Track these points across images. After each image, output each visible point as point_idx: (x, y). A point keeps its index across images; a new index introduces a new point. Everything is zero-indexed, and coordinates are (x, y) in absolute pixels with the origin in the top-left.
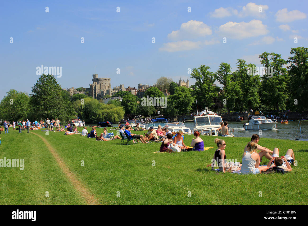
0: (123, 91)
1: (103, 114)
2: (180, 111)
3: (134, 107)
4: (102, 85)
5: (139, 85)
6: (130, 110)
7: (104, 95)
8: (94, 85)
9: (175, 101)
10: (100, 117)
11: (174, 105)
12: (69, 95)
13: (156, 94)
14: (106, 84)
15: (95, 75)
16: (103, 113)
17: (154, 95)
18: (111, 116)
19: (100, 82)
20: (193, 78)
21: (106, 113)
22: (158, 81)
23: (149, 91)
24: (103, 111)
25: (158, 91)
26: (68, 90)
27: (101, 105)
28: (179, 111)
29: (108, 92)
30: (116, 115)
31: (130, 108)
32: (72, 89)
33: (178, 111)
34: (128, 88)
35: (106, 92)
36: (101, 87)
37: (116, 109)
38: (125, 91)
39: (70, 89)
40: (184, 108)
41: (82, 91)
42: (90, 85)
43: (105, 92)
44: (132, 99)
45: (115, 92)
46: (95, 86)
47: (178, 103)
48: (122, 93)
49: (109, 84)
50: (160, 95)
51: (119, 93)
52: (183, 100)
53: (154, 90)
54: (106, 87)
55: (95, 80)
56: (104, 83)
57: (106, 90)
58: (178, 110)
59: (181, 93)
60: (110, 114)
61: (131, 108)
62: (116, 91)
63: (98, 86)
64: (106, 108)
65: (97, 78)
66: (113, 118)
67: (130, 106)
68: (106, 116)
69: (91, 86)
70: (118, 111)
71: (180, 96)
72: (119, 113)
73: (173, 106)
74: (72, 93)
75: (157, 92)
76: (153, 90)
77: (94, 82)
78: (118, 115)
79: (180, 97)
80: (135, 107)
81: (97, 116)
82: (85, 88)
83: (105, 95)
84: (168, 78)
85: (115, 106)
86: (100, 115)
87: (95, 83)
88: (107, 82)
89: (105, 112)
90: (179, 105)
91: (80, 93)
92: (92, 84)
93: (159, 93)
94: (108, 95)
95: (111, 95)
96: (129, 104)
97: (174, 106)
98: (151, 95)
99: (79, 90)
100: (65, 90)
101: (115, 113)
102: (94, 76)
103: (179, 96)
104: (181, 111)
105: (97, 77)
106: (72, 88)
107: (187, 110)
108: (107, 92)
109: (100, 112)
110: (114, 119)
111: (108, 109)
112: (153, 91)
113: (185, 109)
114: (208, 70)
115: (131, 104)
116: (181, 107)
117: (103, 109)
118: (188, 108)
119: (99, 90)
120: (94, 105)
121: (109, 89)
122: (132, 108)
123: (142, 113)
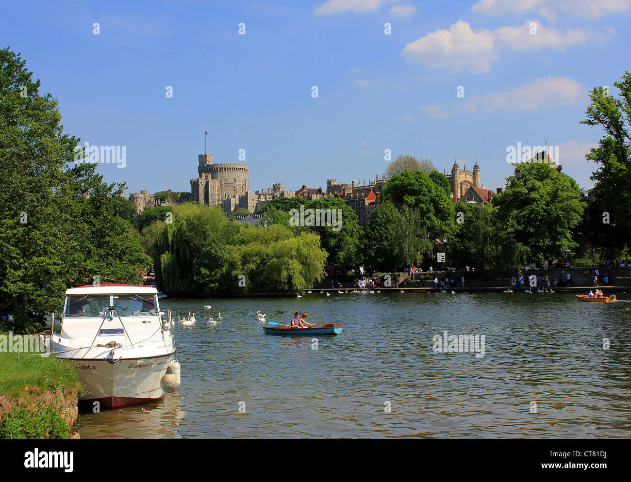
0: (290, 197)
1: (245, 260)
2: (532, 251)
3: (348, 238)
4: (224, 182)
5: (329, 183)
6: (335, 247)
7: (232, 209)
8: (203, 181)
9: (516, 212)
11: (510, 229)
12: (133, 211)
13: (424, 195)
14: (235, 180)
15: (206, 156)
16: (244, 257)
17: (414, 197)
18: (276, 269)
19: (219, 174)
20: (591, 123)
21: (255, 258)
22: (391, 169)
23: (398, 182)
24: (244, 248)
25: (429, 184)
26: (130, 199)
28: (529, 249)
29: (244, 201)
30: (296, 266)
31: (333, 242)
32: (142, 196)
33: (527, 251)
34: (301, 190)
35: (238, 202)
37: (293, 242)
38: (294, 196)
39: (137, 196)
40: (547, 242)
41: (170, 199)
42: (191, 181)
43: (235, 202)
45: (264, 200)
46: (207, 183)
47: (529, 221)
48: (286, 203)
49: (244, 181)
50: (437, 196)
51: (277, 202)
52: (545, 211)
53: (417, 180)
54: (235, 190)
55: (205, 168)
56: (230, 176)
57: (237, 197)
58: (526, 247)
59: (538, 184)
60: (274, 259)
61: (338, 242)
62: (266, 199)
63: (214, 185)
64: (256, 238)
65: (211, 163)
66: (284, 274)
68: (257, 268)
69: (195, 185)
70: (304, 250)
71: (533, 195)
72: (306, 258)
73: (508, 233)
74: (140, 207)
75: (426, 187)
76: (413, 181)
77: (204, 175)
78: (302, 263)
79: (534, 200)
80: (351, 240)
81: (224, 269)
82: (177, 194)
83: (235, 210)
86: (232, 266)
87: (206, 177)
88: (239, 176)
89: (254, 252)
90: (532, 230)
91: (163, 205)
92: (198, 180)
93: (433, 191)
94: (242, 210)
95: (251, 210)
97: (512, 233)
98: (405, 197)
99: (161, 197)
101: (292, 258)
102: (202, 159)
103: (529, 193)
104: (537, 249)
105: (211, 161)
106: (141, 192)
107: (560, 246)
108: (240, 201)
109: (233, 253)
110: (289, 278)
111: (265, 241)
112: (411, 185)
113: (554, 244)
116: (539, 234)
117: (243, 242)
118: (564, 242)
119: (218, 195)
120: (213, 228)
121: (247, 193)
122: (340, 240)
123: (381, 258)
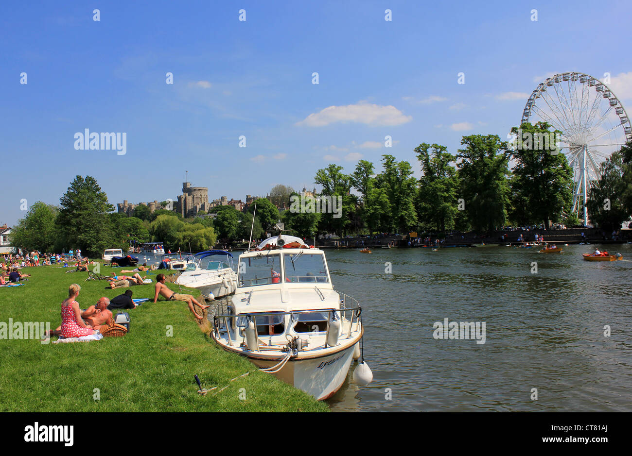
0: (224, 205)
1: (184, 238)
3: (233, 228)
4: (195, 196)
5: (247, 196)
7: (198, 211)
8: (183, 197)
10: (180, 243)
11: (290, 225)
12: (149, 212)
13: (266, 209)
14: (201, 195)
15: (186, 183)
16: (184, 237)
17: (262, 210)
18: (196, 242)
19: (193, 193)
20: (318, 183)
21: (188, 237)
22: (273, 190)
24: (184, 233)
26: (148, 205)
27: (183, 225)
29: (203, 207)
30: (204, 240)
31: (227, 230)
32: (154, 204)
33: (297, 233)
34: (231, 201)
36: (195, 200)
37: (203, 231)
39: (152, 204)
40: (305, 229)
42: (178, 197)
43: (199, 207)
44: (231, 216)
45: (213, 206)
46: (186, 198)
47: (297, 222)
48: (221, 208)
49: (205, 196)
50: (272, 209)
51: (218, 208)
52: (303, 217)
54: (200, 200)
55: (187, 190)
56: (198, 194)
57: (200, 204)
60: (196, 238)
63: (189, 199)
64: (189, 229)
66: (199, 244)
67: (227, 227)
68: (189, 241)
69: (180, 198)
70: (208, 234)
72: (208, 237)
74: (153, 209)
75: (268, 205)
76: (262, 203)
78: (207, 239)
81: (176, 242)
84: (286, 187)
85: (203, 226)
86: (179, 240)
87: (185, 195)
88: (203, 193)
89: (188, 235)
90: (298, 225)
92: (181, 196)
93: (270, 207)
94: (202, 211)
95: (207, 211)
96: (226, 223)
98: (258, 210)
99: (163, 204)
100: (144, 204)
101: (202, 237)
102: (185, 185)
104: (301, 232)
105: (189, 186)
106: (154, 202)
107: (310, 231)
108: (201, 207)
109: (180, 235)
110: (201, 245)
111: (193, 231)
112: (261, 204)
113: (307, 230)
114: (339, 172)
115: (230, 223)
116: (301, 226)
117: (185, 231)
119: (191, 204)
120: (173, 225)
121: (204, 203)
122: (230, 229)
123: (245, 236)
